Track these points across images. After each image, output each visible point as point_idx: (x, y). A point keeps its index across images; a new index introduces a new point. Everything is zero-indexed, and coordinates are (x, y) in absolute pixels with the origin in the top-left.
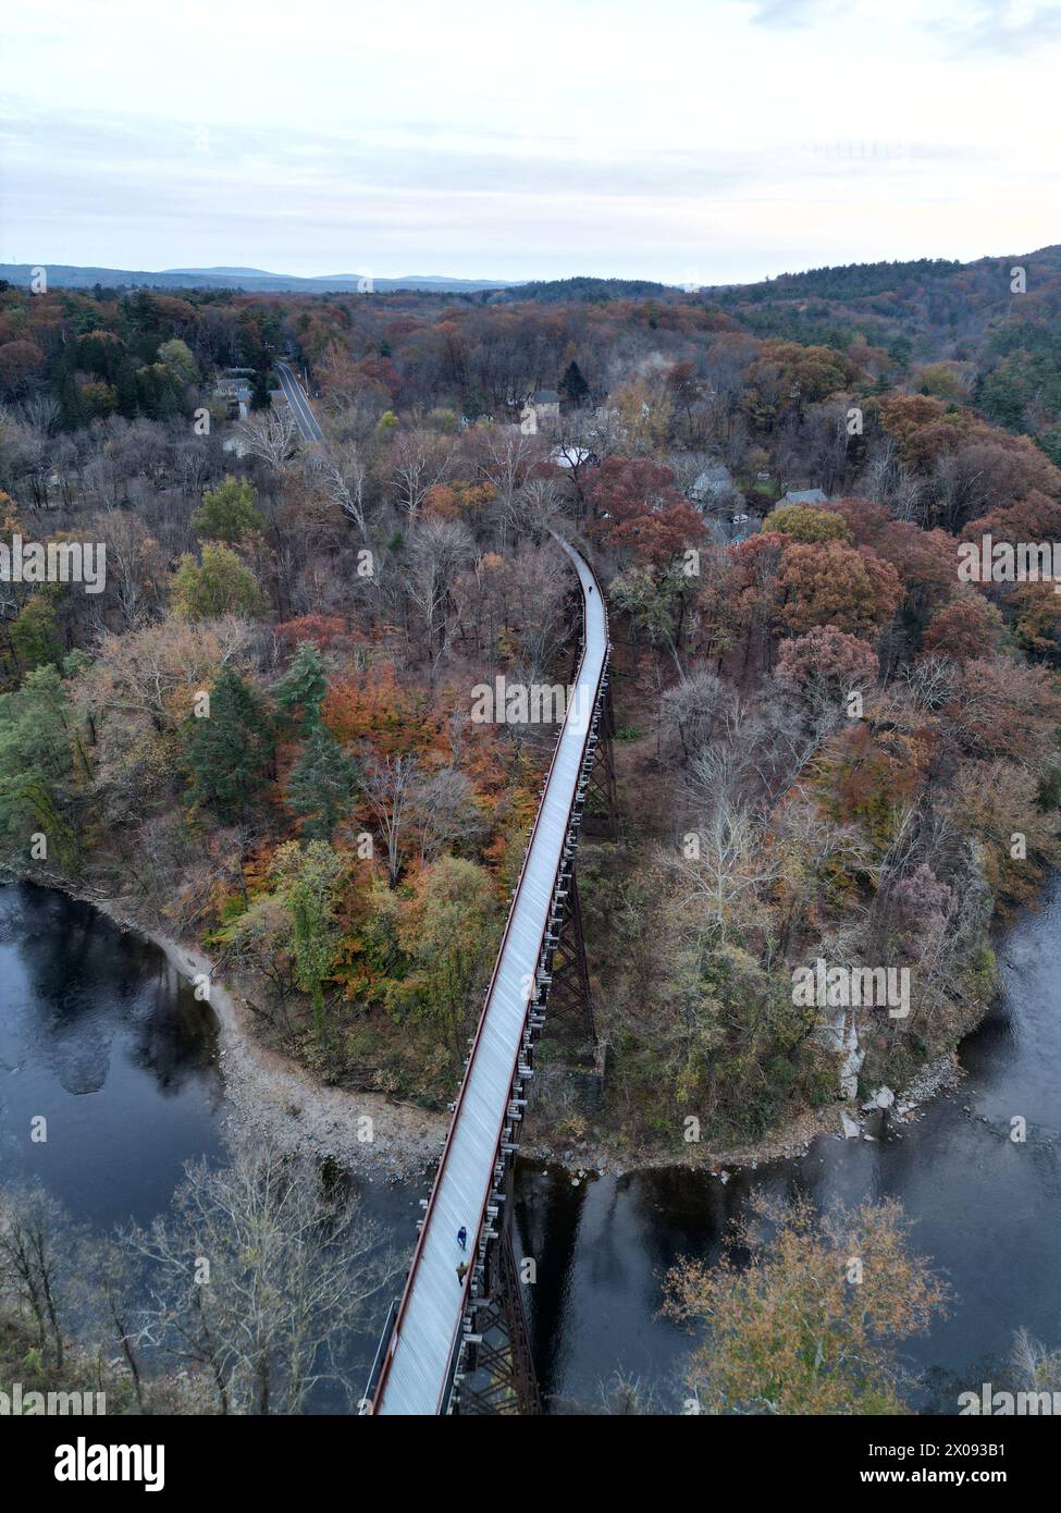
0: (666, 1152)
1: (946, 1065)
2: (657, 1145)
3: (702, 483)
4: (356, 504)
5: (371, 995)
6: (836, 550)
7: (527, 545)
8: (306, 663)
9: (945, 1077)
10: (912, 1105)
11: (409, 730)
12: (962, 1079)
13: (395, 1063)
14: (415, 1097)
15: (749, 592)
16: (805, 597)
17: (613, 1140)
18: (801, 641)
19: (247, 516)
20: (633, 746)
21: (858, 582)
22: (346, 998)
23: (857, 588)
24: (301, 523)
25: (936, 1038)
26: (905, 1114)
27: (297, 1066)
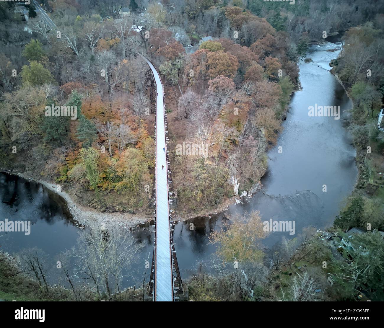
0: (195, 214)
1: (258, 184)
2: (192, 212)
3: (178, 36)
4: (74, 46)
5: (110, 188)
6: (221, 53)
7: (132, 56)
8: (75, 97)
9: (258, 187)
10: (251, 194)
11: (107, 115)
12: (262, 187)
13: (121, 204)
14: (128, 211)
15: (199, 67)
16: (214, 67)
17: (182, 213)
18: (214, 80)
19: (41, 52)
20: (170, 114)
21: (227, 62)
22: (103, 189)
23: (228, 64)
24: (60, 54)
25: (255, 178)
26: (250, 197)
27: (93, 209)
